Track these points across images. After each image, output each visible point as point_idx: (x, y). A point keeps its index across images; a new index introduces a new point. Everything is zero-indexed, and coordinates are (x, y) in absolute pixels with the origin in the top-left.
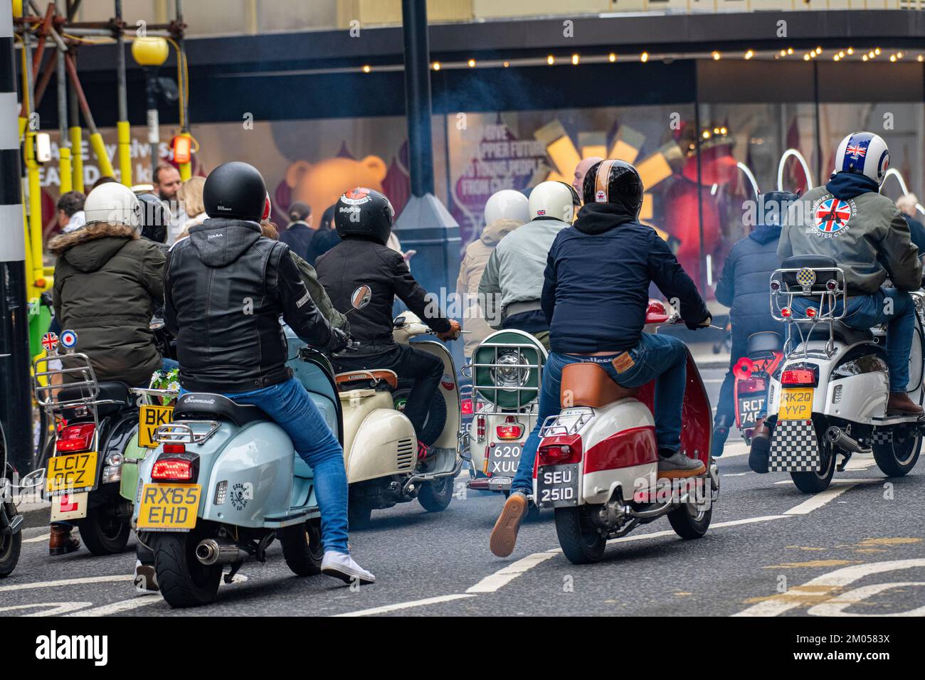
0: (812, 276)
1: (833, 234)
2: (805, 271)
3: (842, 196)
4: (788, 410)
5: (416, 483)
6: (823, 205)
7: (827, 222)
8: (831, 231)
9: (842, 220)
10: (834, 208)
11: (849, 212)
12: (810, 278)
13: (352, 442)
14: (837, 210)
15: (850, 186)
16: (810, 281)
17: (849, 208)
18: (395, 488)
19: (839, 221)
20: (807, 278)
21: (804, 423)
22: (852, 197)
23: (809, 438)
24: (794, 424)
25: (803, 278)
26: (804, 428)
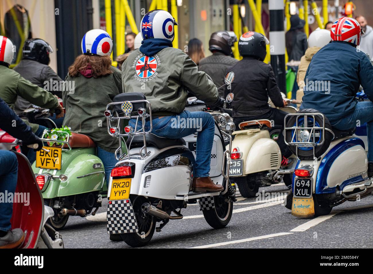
0: (130, 106)
1: (148, 78)
2: (126, 103)
3: (149, 53)
4: (116, 194)
5: (281, 174)
6: (139, 61)
7: (143, 72)
8: (147, 77)
9: (153, 69)
10: (146, 62)
11: (156, 63)
12: (129, 108)
13: (248, 155)
14: (148, 63)
15: (153, 46)
16: (129, 109)
17: (155, 61)
18: (270, 176)
19: (151, 70)
20: (128, 108)
21: (125, 202)
22: (156, 53)
23: (129, 211)
24: (119, 202)
25: (125, 108)
26: (125, 205)
